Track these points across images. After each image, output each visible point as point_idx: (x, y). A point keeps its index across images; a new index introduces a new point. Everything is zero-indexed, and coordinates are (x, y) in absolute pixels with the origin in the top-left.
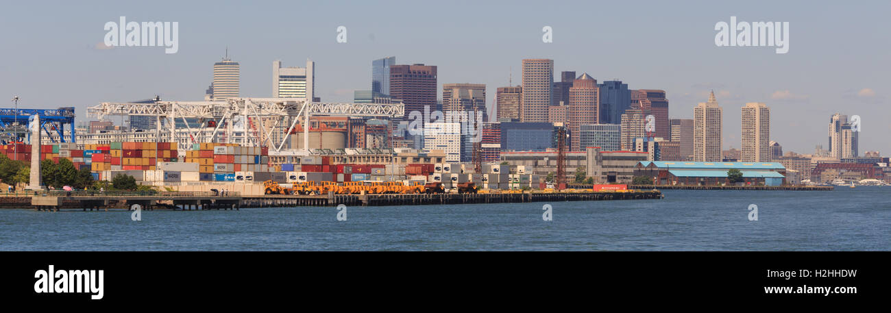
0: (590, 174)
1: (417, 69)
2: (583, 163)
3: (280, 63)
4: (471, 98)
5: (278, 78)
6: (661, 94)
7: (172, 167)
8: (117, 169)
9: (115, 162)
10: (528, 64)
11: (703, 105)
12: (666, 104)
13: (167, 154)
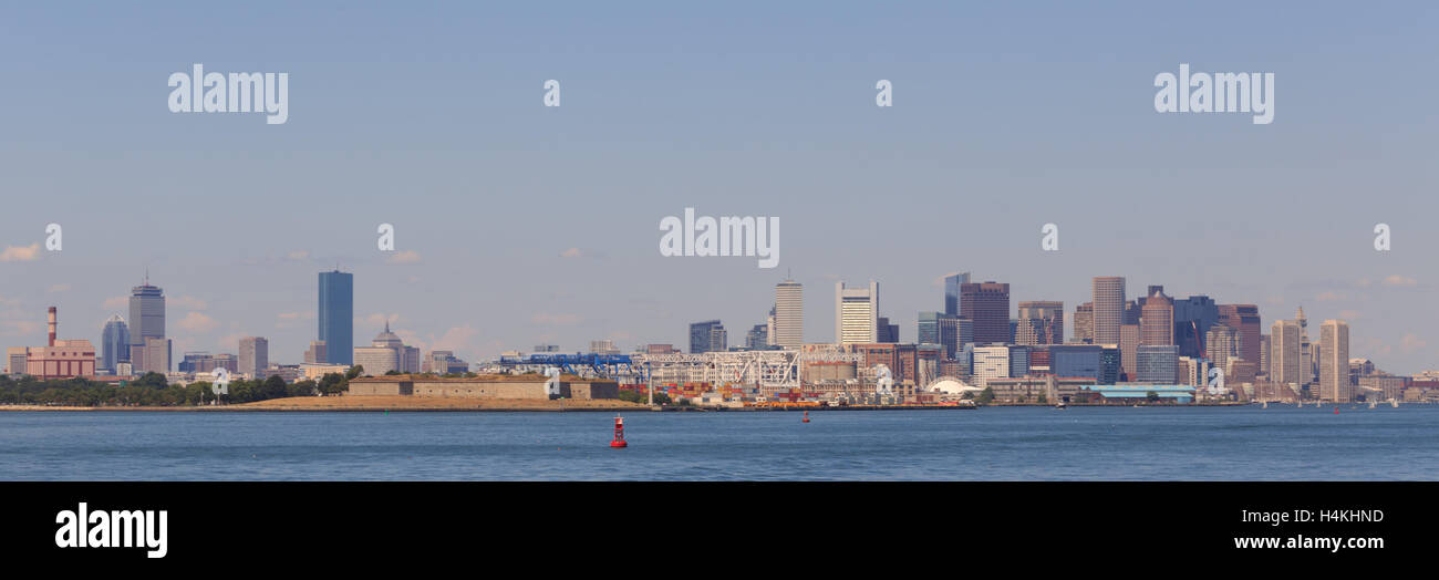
0: (1049, 396)
1: (988, 287)
2: (1045, 387)
3: (843, 285)
4: (1041, 317)
5: (841, 300)
6: (1253, 310)
7: (708, 395)
8: (681, 396)
9: (681, 393)
10: (1099, 282)
11: (1280, 323)
12: (1258, 320)
13: (707, 389)
